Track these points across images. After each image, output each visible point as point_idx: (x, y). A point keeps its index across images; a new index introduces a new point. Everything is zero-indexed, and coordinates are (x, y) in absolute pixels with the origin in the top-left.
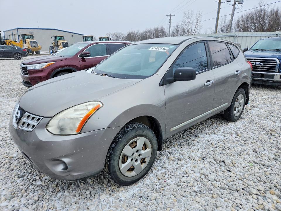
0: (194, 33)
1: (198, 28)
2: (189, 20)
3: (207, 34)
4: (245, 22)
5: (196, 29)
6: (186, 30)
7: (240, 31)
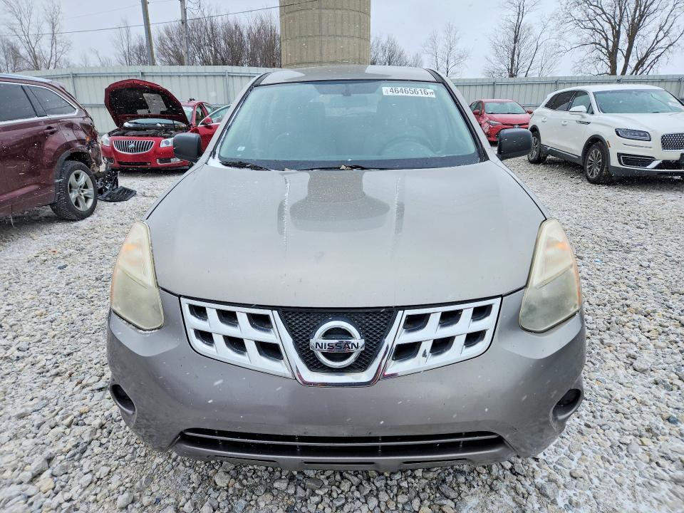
0: (53, 61)
1: (59, 48)
2: (25, 23)
3: (92, 66)
4: (178, 44)
5: (54, 50)
6: (23, 52)
7: (171, 64)
